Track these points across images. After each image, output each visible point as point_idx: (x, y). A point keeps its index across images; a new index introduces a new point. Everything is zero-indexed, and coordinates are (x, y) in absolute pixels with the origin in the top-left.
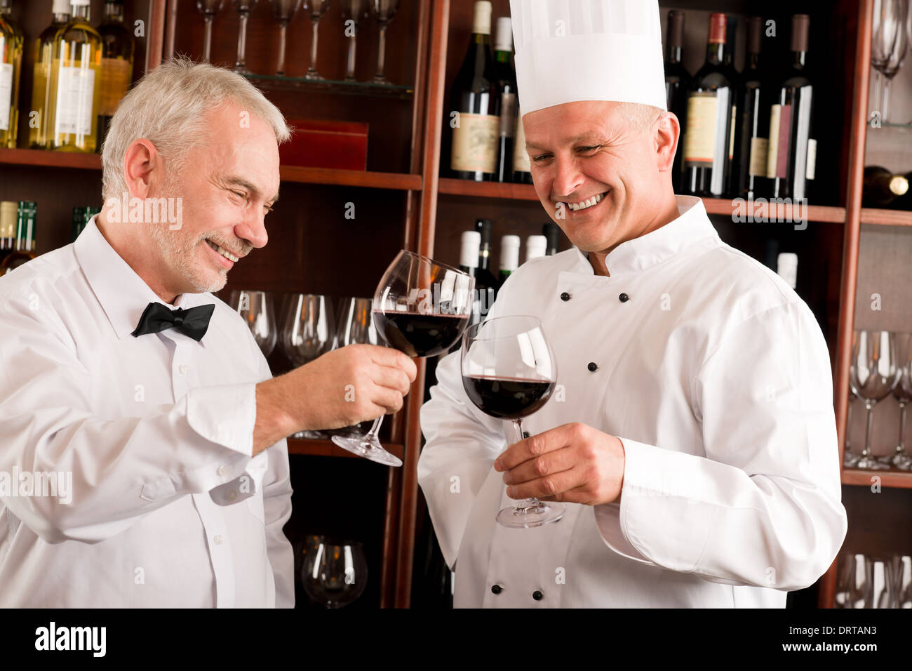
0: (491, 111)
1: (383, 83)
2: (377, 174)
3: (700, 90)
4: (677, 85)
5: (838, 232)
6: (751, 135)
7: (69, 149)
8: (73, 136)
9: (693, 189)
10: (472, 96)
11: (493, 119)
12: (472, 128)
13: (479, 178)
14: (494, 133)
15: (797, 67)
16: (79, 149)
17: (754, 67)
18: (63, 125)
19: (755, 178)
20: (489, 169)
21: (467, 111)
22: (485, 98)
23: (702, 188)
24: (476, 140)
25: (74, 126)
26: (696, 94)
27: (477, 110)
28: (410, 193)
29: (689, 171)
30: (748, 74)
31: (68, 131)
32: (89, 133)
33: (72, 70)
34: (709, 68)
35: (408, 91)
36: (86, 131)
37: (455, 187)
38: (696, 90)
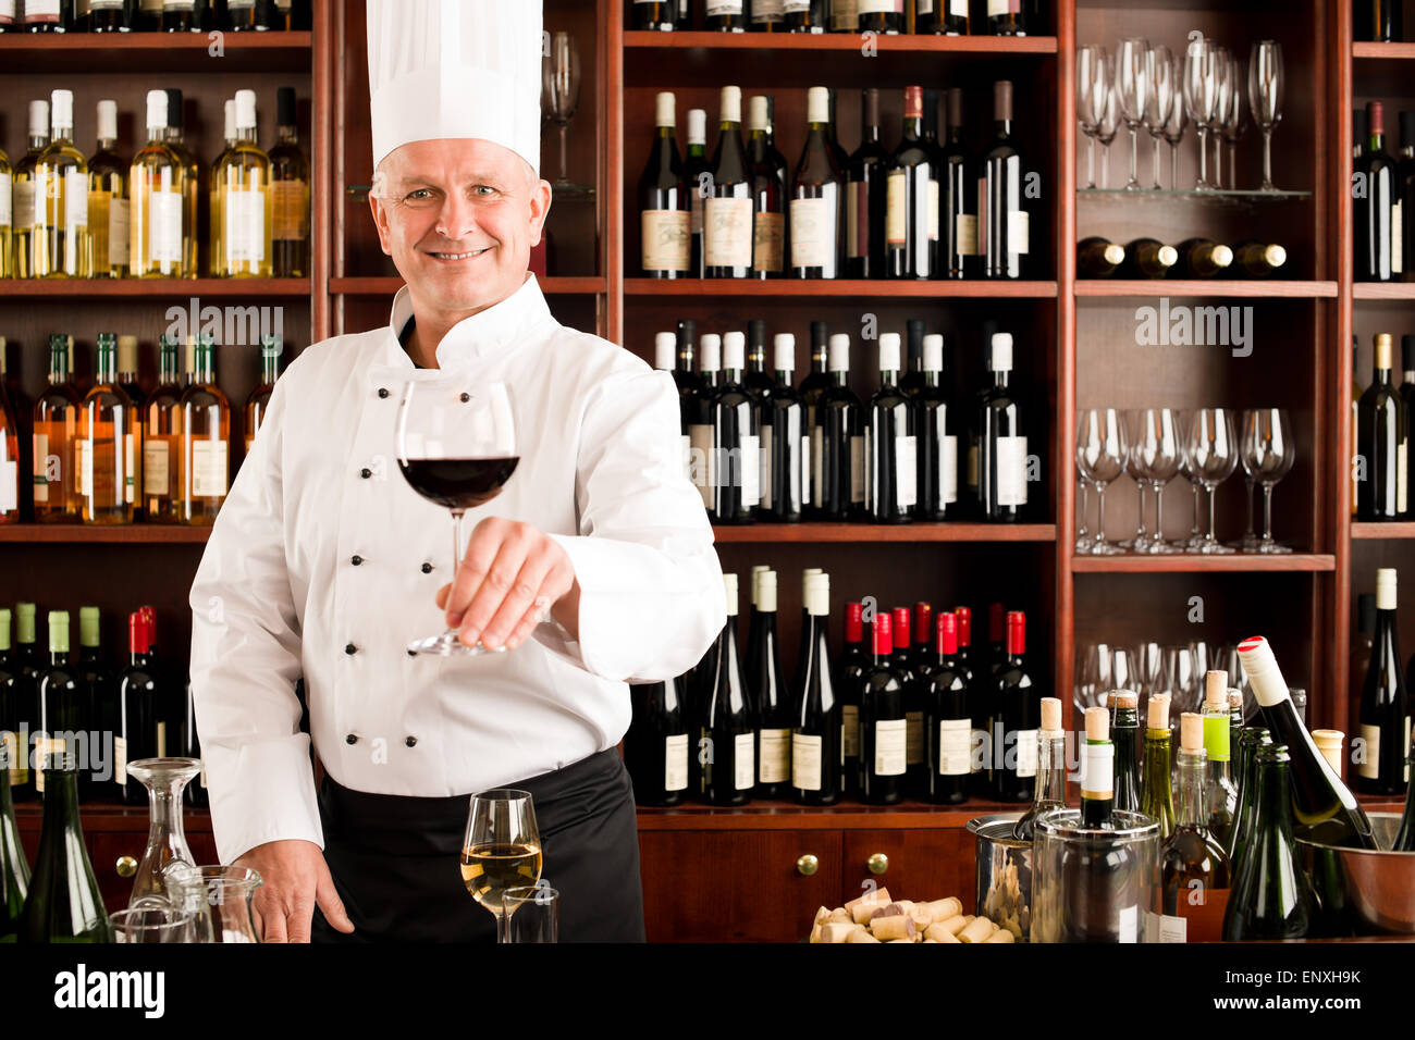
0: (680, 207)
1: (567, 185)
2: (558, 279)
3: (898, 168)
4: (876, 167)
5: (1051, 307)
6: (956, 211)
7: (245, 276)
8: (247, 263)
9: (898, 273)
10: (659, 193)
11: (682, 215)
12: (661, 225)
13: (672, 276)
14: (684, 228)
15: (1002, 136)
16: (253, 275)
17: (955, 140)
18: (235, 252)
19: (965, 257)
20: (682, 267)
21: (655, 208)
22: (673, 194)
23: (908, 270)
24: (665, 237)
25: (245, 252)
26: (894, 172)
27: (666, 206)
28: (598, 297)
29: (893, 253)
30: (951, 149)
31: (241, 257)
32: (262, 258)
33: (241, 193)
34: (907, 145)
35: (591, 191)
36: (259, 256)
37: (642, 287)
38: (894, 168)
